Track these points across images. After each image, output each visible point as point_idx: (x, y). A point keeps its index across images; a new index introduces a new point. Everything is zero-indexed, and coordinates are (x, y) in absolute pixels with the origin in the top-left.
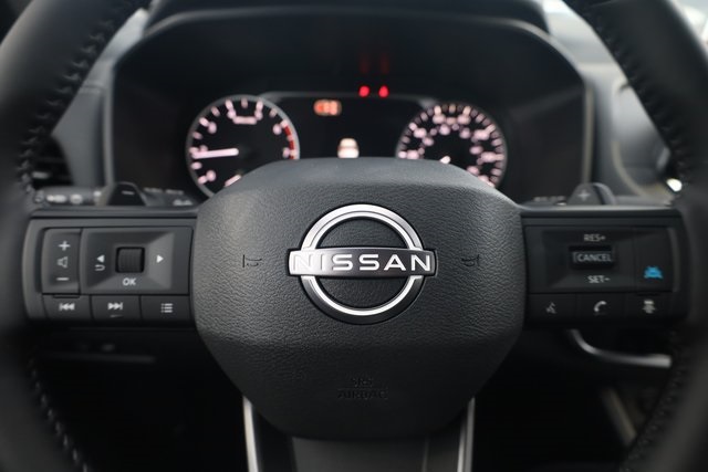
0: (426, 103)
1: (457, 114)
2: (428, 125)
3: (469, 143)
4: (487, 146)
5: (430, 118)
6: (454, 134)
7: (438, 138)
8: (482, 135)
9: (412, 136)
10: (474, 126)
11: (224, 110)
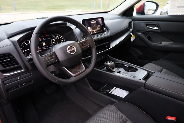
0: (52, 35)
1: (57, 36)
2: (54, 38)
3: (60, 39)
4: (62, 39)
5: (54, 37)
6: (57, 38)
7: (55, 39)
8: (61, 38)
9: (52, 40)
10: (59, 37)
11: (24, 43)
